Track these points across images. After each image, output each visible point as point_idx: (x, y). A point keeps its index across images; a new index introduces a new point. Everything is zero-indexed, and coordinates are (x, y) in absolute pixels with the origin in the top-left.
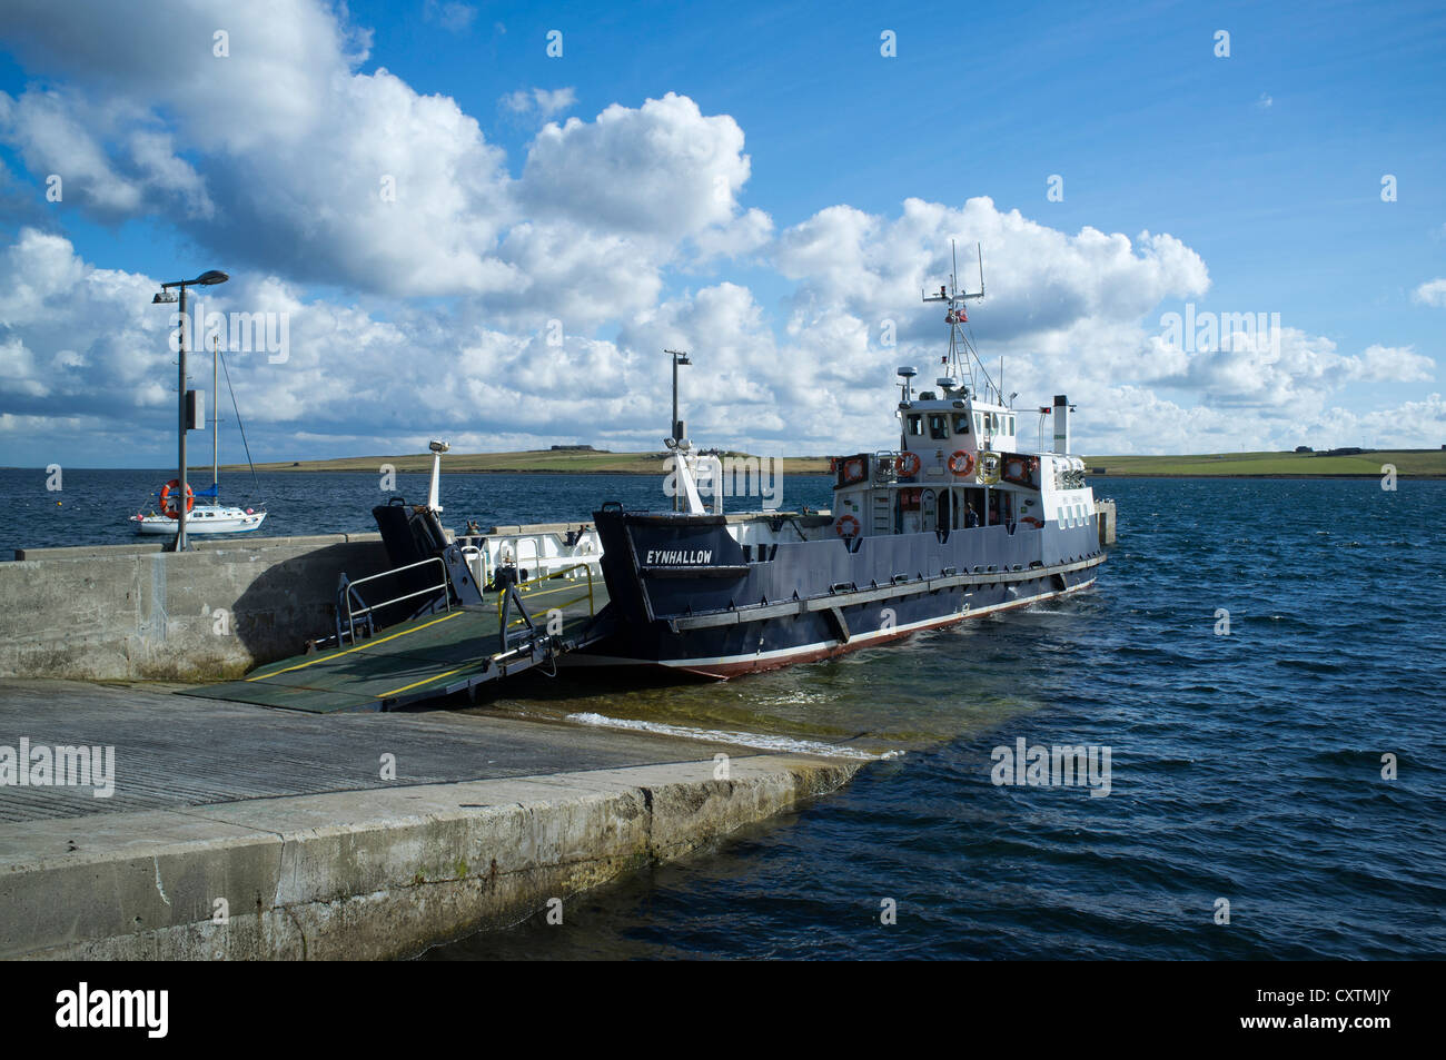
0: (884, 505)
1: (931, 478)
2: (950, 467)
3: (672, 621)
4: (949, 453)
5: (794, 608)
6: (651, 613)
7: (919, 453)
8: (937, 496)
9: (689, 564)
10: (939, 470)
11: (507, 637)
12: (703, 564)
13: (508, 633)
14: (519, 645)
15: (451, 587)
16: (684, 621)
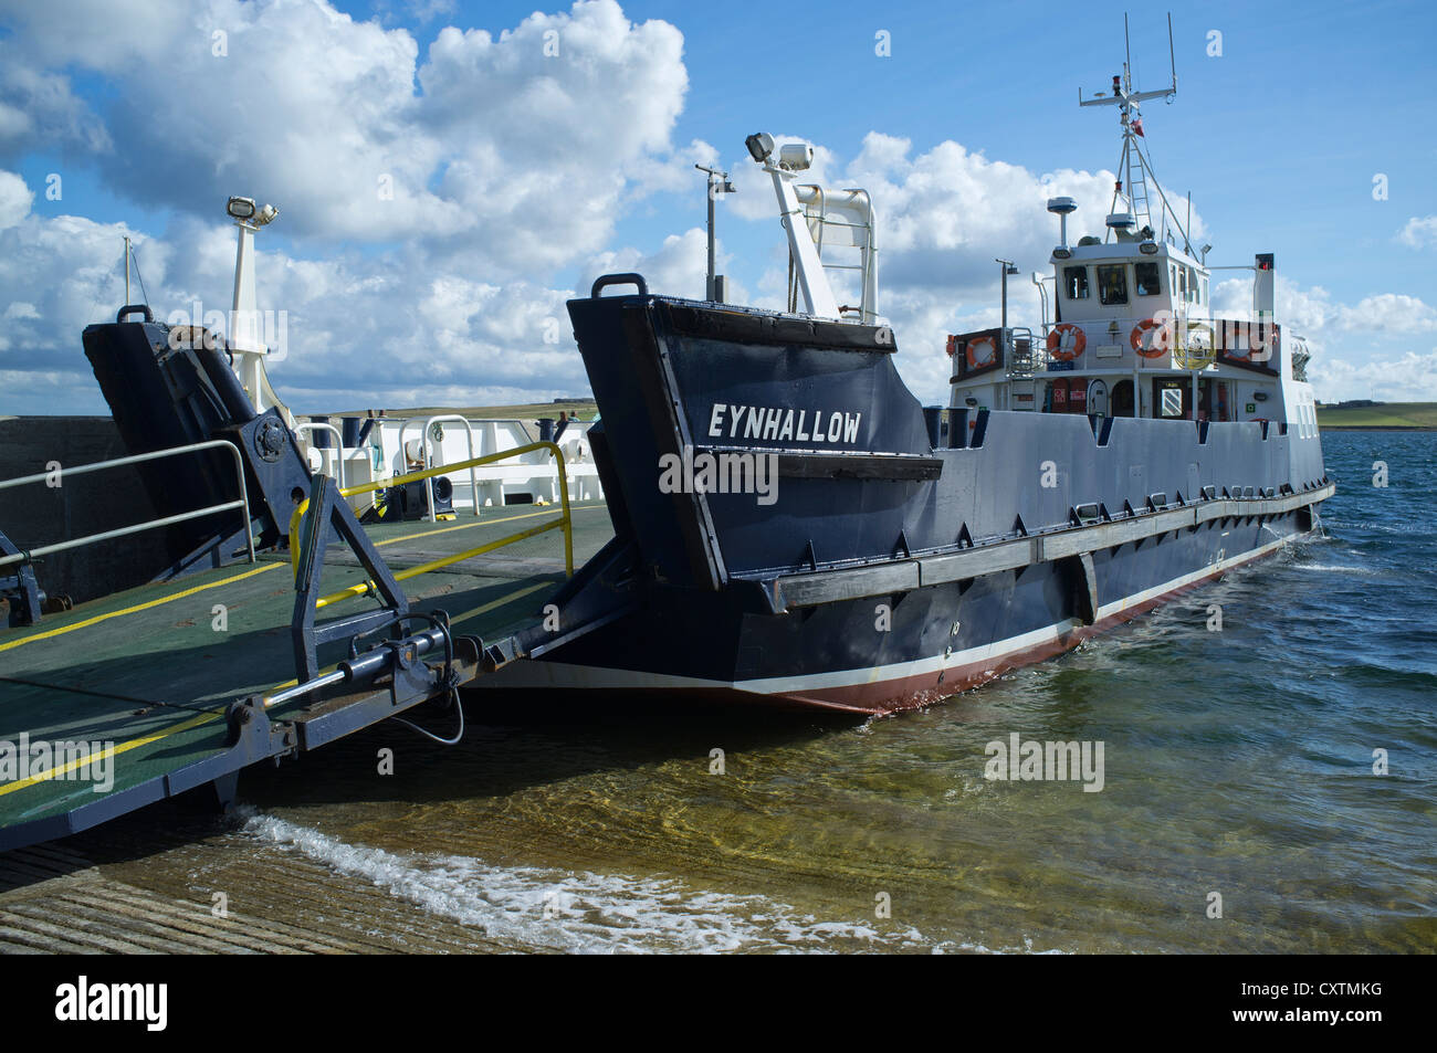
0: (1029, 405)
1: (1101, 361)
2: (1135, 346)
3: (771, 584)
4: (1127, 328)
5: (1018, 554)
6: (718, 565)
7: (1085, 326)
8: (1110, 391)
9: (810, 444)
10: (1115, 350)
11: (314, 636)
12: (841, 445)
13: (318, 623)
14: (351, 657)
15: (260, 508)
16: (799, 585)
